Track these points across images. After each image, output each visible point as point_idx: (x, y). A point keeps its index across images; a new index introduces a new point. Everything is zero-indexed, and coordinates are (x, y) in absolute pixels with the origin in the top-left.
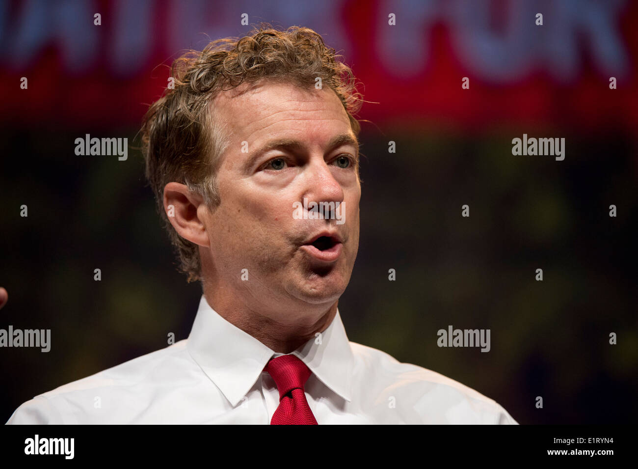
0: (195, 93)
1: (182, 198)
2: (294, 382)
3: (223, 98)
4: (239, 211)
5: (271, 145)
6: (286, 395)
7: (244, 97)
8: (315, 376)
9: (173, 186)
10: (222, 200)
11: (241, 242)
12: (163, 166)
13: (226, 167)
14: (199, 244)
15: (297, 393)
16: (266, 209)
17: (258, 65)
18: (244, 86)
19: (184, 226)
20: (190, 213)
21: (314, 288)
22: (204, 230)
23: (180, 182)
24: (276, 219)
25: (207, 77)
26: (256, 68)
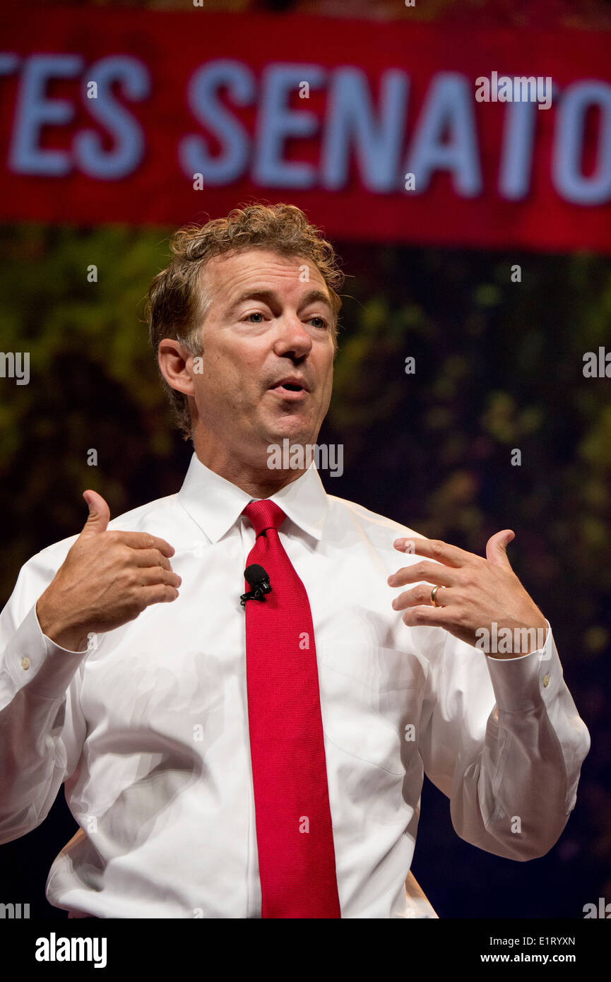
0: (190, 260)
1: (174, 352)
2: (268, 522)
3: (213, 263)
4: (219, 358)
5: (246, 294)
6: (261, 534)
7: (231, 260)
8: (289, 518)
9: (166, 342)
10: (205, 350)
11: (219, 387)
12: (160, 326)
13: (210, 321)
14: (188, 394)
15: (270, 533)
16: (241, 354)
17: (243, 233)
18: (232, 252)
19: (173, 378)
20: (180, 366)
21: (282, 428)
22: (191, 380)
23: (172, 339)
24: (249, 364)
25: (202, 247)
26: (242, 235)
